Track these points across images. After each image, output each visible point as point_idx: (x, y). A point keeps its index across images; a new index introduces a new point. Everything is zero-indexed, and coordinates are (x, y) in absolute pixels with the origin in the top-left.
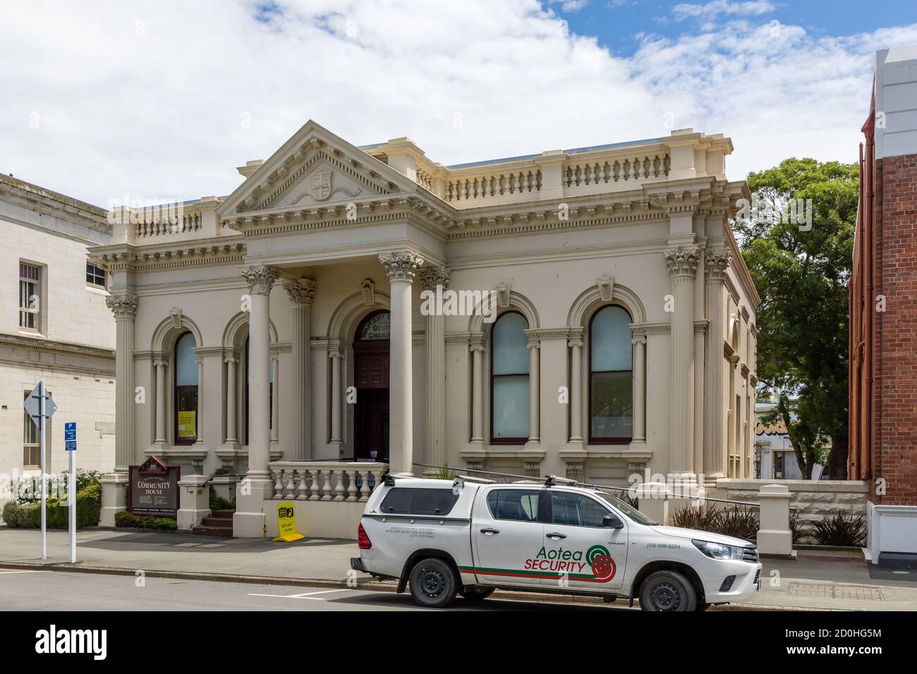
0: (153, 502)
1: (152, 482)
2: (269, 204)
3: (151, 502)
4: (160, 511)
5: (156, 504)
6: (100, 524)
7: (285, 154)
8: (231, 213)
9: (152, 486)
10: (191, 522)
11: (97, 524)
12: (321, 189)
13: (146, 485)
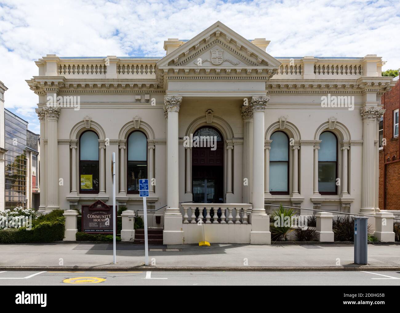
0: (99, 226)
1: (97, 214)
2: (184, 63)
3: (97, 226)
4: (103, 231)
5: (101, 227)
6: (64, 240)
7: (200, 38)
8: (165, 65)
9: (98, 217)
10: (130, 237)
11: (62, 240)
12: (217, 59)
13: (94, 217)
